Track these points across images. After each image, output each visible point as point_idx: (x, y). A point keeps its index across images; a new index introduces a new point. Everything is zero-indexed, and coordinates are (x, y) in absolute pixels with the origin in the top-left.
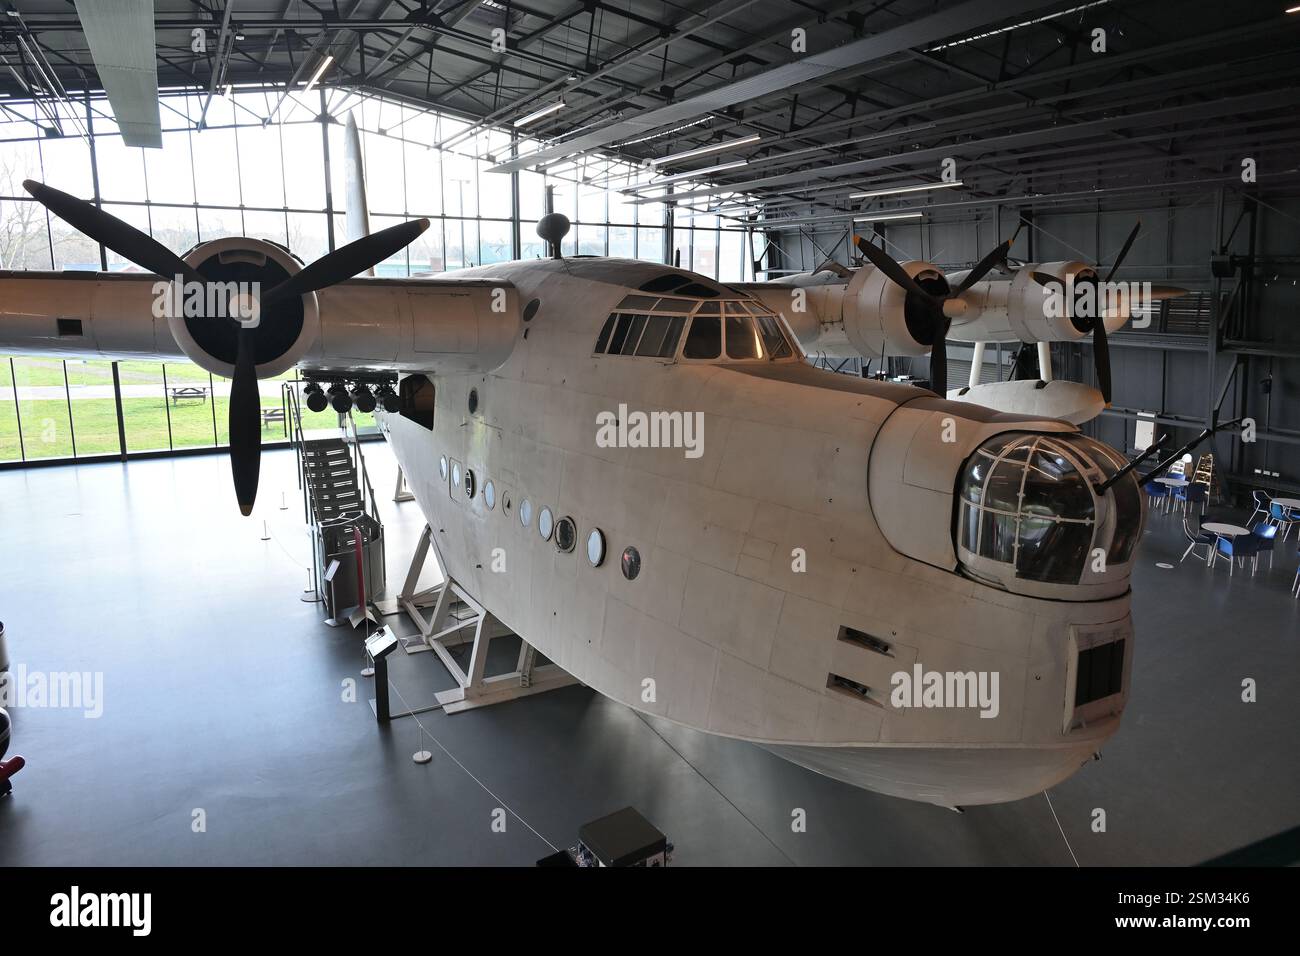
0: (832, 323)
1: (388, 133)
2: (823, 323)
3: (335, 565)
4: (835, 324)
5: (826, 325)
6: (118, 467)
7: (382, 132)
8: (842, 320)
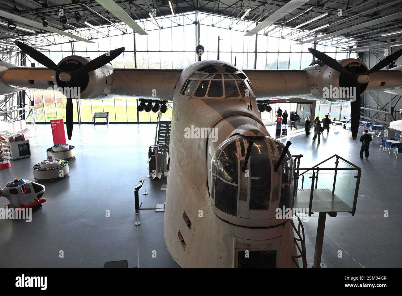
0: (314, 86)
1: (215, 26)
2: (311, 86)
3: (150, 159)
4: (315, 86)
5: (312, 87)
6: (137, 125)
7: (213, 26)
8: (316, 85)
